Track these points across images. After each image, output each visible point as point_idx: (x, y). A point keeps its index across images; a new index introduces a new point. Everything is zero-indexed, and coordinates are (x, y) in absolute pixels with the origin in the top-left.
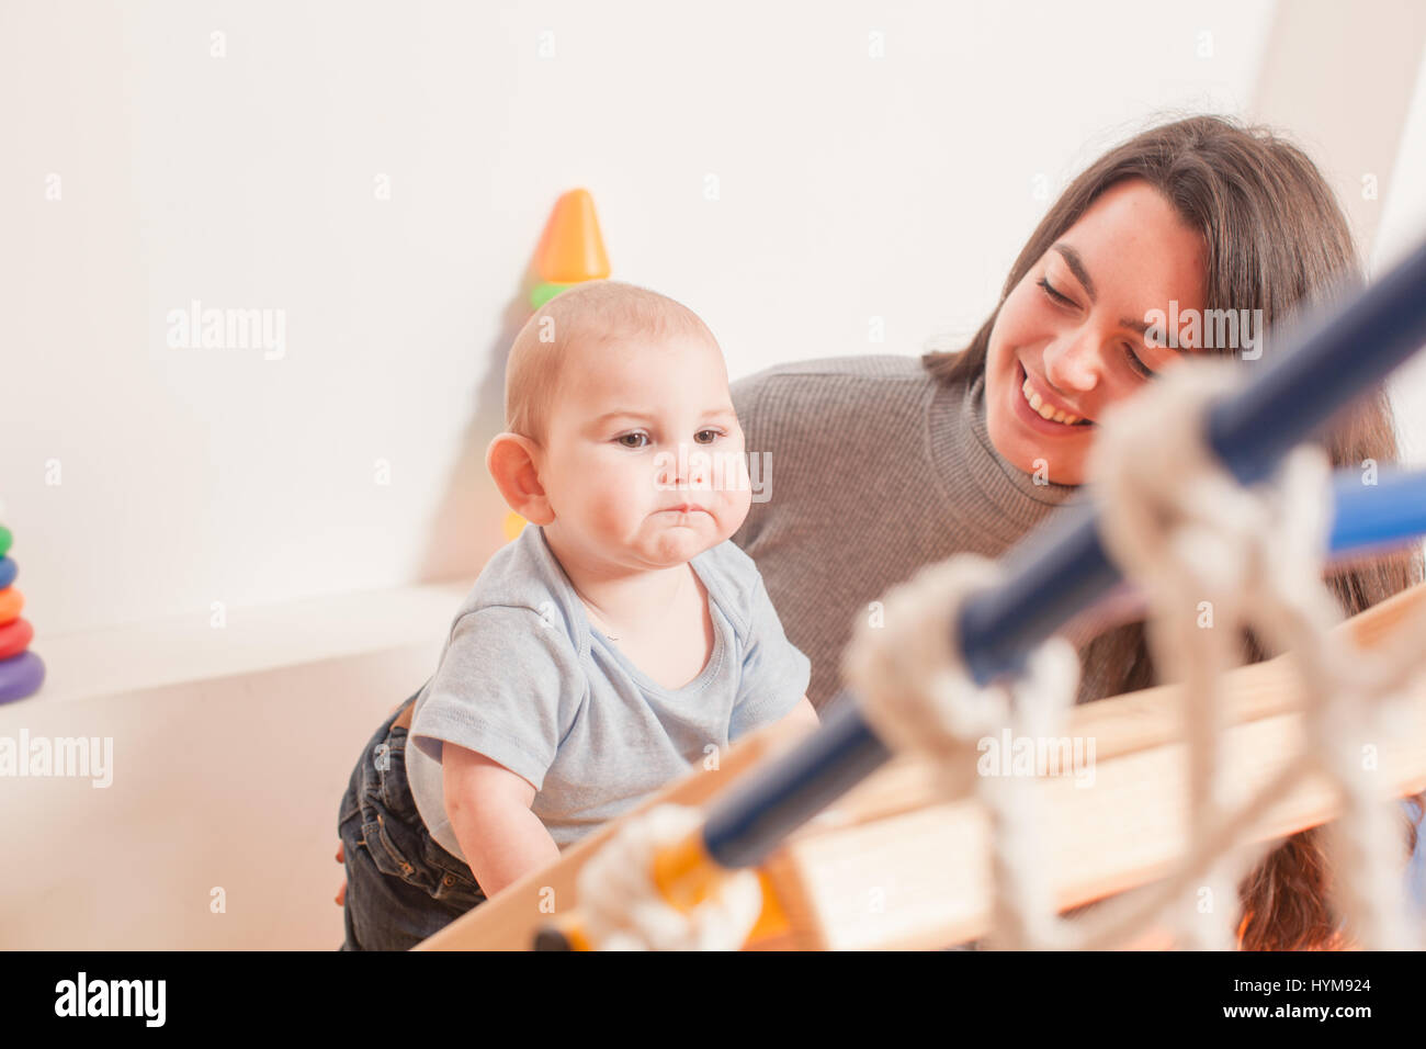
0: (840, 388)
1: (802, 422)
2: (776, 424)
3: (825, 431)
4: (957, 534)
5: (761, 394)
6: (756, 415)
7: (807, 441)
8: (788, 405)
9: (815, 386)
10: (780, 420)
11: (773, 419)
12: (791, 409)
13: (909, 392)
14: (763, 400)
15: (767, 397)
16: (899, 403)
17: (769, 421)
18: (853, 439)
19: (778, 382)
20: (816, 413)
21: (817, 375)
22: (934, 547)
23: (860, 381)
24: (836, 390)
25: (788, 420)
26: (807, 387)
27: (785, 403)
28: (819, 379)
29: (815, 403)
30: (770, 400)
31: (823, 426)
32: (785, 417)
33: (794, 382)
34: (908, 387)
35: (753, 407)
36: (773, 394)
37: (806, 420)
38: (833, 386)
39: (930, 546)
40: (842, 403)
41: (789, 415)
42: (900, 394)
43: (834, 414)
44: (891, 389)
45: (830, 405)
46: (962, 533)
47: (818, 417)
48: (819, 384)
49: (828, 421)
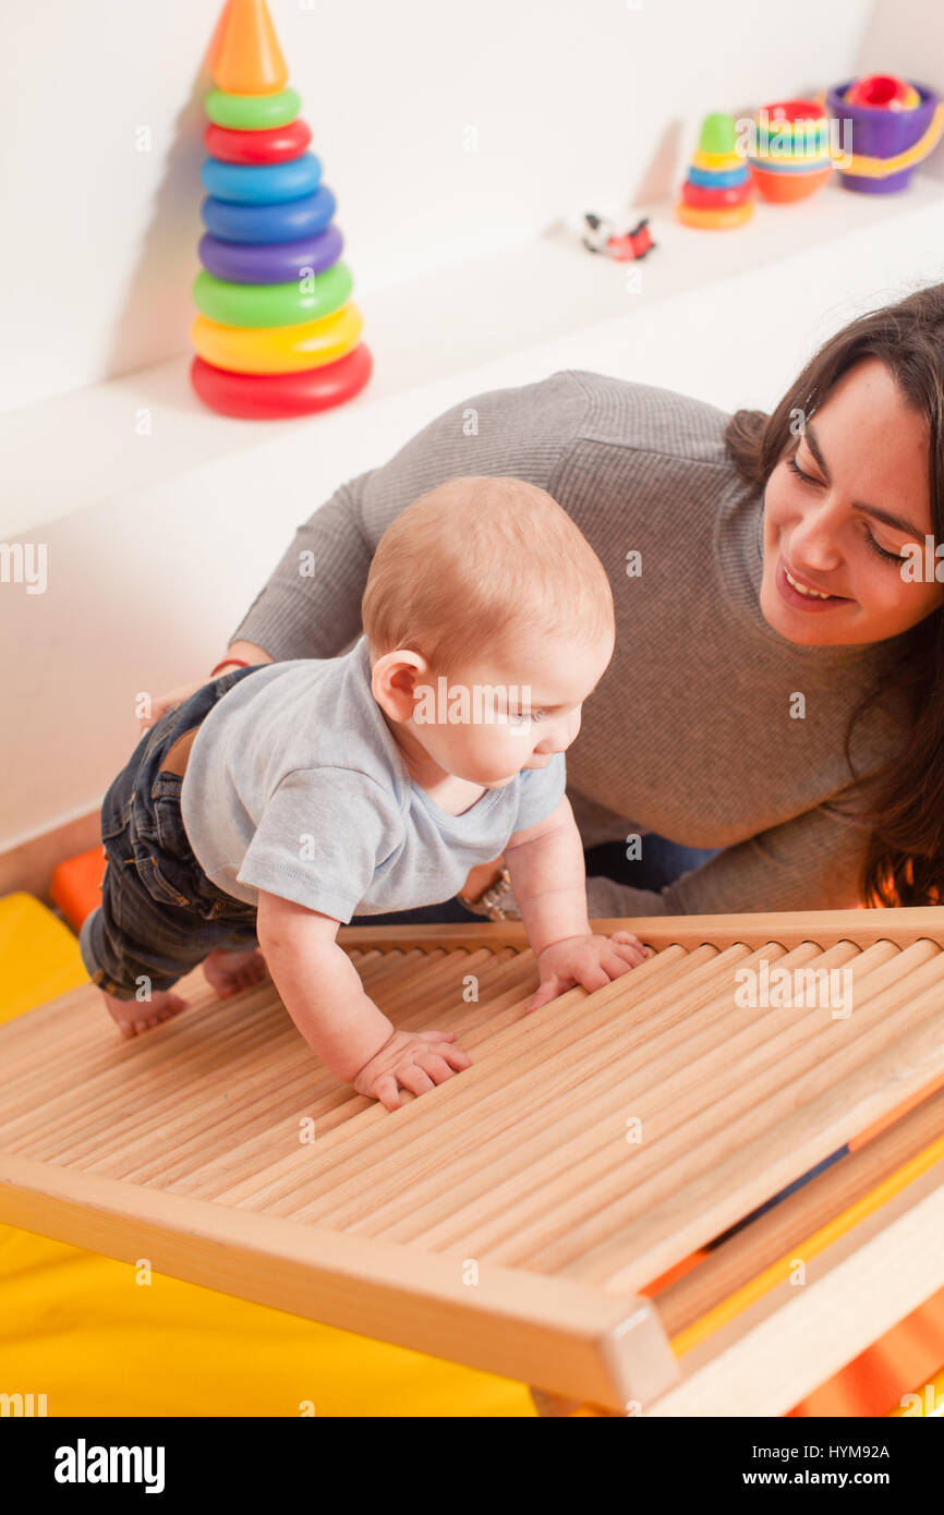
0: (647, 468)
1: (602, 500)
2: (577, 498)
3: (623, 511)
5: (567, 461)
6: (558, 483)
8: (593, 479)
9: (623, 462)
10: (582, 494)
11: (575, 492)
12: (595, 484)
13: (713, 481)
14: (568, 468)
15: (574, 466)
16: (701, 491)
17: (571, 493)
18: (648, 522)
19: (588, 450)
20: (619, 493)
21: (628, 448)
23: (668, 462)
24: (643, 469)
26: (614, 462)
27: (590, 476)
28: (628, 453)
29: (620, 481)
30: (576, 470)
31: (622, 506)
33: (603, 453)
34: (713, 476)
35: (557, 473)
36: (579, 464)
37: (607, 499)
38: (641, 465)
40: (646, 485)
41: (592, 490)
42: (704, 482)
44: (697, 475)
45: (634, 485)
47: (619, 497)
48: (628, 459)
49: (628, 502)
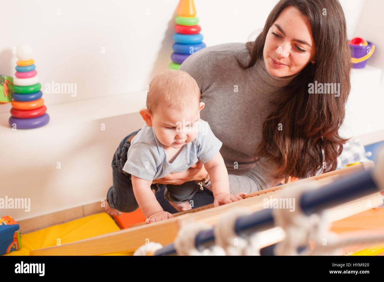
0: (228, 55)
1: (219, 64)
2: (213, 64)
3: (225, 65)
4: (254, 90)
5: (209, 57)
6: (208, 62)
7: (220, 68)
8: (216, 59)
9: (222, 54)
10: (214, 63)
11: (213, 63)
12: (217, 60)
13: (244, 55)
14: (210, 58)
15: (211, 57)
16: (242, 58)
17: (212, 63)
18: (231, 67)
19: (213, 53)
20: (223, 61)
21: (222, 51)
22: (248, 93)
23: (233, 53)
24: (227, 55)
25: (216, 63)
26: (220, 55)
27: (215, 59)
28: (223, 52)
29: (222, 59)
30: (212, 58)
31: (224, 64)
32: (215, 63)
33: (217, 53)
34: (244, 54)
35: (208, 60)
36: (212, 57)
37: (220, 63)
38: (226, 54)
39: (247, 92)
40: (228, 59)
41: (216, 62)
42: (242, 56)
43: (227, 61)
44: (240, 54)
45: (226, 59)
46: (255, 89)
47: (223, 62)
48: (223, 54)
49: (225, 63)
